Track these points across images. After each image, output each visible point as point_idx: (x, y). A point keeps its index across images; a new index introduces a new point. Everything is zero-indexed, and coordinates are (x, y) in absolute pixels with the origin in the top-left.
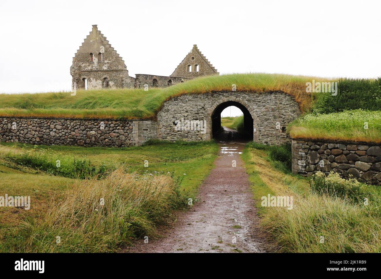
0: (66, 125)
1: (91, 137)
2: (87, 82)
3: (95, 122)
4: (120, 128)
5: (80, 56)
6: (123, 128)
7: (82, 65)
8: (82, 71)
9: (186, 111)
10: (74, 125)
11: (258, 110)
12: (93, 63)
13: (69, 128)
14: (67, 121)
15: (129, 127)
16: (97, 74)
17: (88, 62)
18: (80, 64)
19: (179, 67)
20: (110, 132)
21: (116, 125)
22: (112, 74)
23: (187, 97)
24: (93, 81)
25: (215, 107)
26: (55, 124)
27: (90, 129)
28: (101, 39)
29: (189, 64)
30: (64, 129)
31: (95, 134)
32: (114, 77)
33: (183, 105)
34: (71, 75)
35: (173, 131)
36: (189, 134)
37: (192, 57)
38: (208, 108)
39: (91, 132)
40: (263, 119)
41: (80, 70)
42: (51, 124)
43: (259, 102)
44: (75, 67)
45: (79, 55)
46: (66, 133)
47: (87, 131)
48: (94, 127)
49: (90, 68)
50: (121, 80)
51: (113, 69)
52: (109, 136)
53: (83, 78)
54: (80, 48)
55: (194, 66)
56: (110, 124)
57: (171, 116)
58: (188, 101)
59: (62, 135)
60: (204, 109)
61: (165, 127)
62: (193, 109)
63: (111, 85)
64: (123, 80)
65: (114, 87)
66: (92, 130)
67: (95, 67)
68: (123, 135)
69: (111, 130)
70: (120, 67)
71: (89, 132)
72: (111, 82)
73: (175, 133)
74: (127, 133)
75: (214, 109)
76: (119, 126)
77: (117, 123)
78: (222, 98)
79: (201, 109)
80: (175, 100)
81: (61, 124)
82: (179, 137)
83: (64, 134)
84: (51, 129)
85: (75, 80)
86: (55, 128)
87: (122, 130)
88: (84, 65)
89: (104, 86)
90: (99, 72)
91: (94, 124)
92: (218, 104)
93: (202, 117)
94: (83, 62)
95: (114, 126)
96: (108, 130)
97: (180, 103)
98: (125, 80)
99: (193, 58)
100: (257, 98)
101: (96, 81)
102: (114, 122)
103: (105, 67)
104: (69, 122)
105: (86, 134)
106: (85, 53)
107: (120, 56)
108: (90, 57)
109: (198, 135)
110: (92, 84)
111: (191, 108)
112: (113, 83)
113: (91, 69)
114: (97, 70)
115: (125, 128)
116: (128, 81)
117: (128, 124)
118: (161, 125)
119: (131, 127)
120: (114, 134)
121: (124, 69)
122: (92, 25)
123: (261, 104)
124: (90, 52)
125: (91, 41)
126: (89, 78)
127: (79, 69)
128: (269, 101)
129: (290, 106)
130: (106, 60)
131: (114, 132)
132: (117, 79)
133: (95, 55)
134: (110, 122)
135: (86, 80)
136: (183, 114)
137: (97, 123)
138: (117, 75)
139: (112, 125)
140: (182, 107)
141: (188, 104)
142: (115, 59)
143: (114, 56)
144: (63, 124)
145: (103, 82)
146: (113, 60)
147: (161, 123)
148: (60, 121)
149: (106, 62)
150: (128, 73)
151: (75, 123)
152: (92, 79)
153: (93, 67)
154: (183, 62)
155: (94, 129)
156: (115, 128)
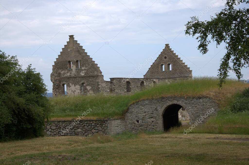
0: (59, 126)
1: (78, 134)
2: (67, 87)
3: (80, 123)
4: (99, 126)
5: (60, 64)
6: (101, 126)
7: (61, 72)
8: (62, 77)
9: (144, 112)
10: (65, 126)
11: (192, 110)
12: (72, 70)
13: (62, 128)
14: (60, 123)
15: (105, 125)
16: (76, 79)
17: (67, 69)
18: (60, 71)
19: (152, 67)
20: (92, 129)
21: (96, 124)
22: (89, 79)
23: (145, 102)
24: (72, 86)
25: (164, 109)
26: (50, 125)
27: (77, 128)
28: (77, 48)
29: (162, 63)
30: (58, 129)
31: (81, 132)
32: (91, 82)
33: (143, 107)
34: (52, 81)
35: (136, 127)
36: (147, 128)
37: (164, 56)
38: (159, 110)
39: (78, 130)
40: (196, 116)
41: (60, 77)
42: (47, 126)
43: (193, 104)
44: (55, 74)
45: (58, 63)
46: (59, 132)
47: (75, 129)
48: (80, 126)
49: (68, 74)
50: (98, 85)
51: (89, 74)
52: (91, 132)
53: (63, 83)
54: (58, 56)
55: (167, 65)
56: (91, 124)
57: (135, 116)
58: (146, 105)
59: (56, 134)
60: (157, 110)
61: (131, 124)
62: (149, 110)
63: (88, 90)
64: (99, 85)
65: (91, 91)
66: (78, 129)
67: (73, 74)
68: (101, 131)
69: (93, 128)
70: (96, 73)
71: (76, 130)
72: (88, 86)
73: (138, 128)
74: (104, 130)
75: (163, 110)
76: (98, 124)
77: (97, 122)
78: (169, 102)
79: (155, 110)
80: (136, 105)
81: (55, 125)
82: (141, 130)
83: (58, 133)
84: (47, 130)
85: (56, 86)
86: (50, 128)
87: (100, 128)
88: (63, 72)
89: (82, 91)
90: (77, 78)
91: (80, 124)
92: (166, 106)
93: (156, 115)
94: (62, 69)
95: (94, 124)
96: (91, 128)
97: (140, 107)
98: (101, 84)
99: (166, 58)
100: (191, 101)
101: (74, 86)
102: (95, 122)
103: (83, 73)
104: (61, 124)
105: (74, 132)
106: (64, 61)
107: (95, 63)
108: (68, 65)
109: (153, 128)
110: (71, 89)
111: (148, 110)
112: (90, 88)
113: (70, 76)
114: (75, 76)
115: (102, 125)
116: (104, 85)
117: (104, 123)
118: (128, 123)
119: (106, 125)
120: (95, 131)
121: (99, 74)
122: (69, 36)
123: (193, 105)
124: (68, 60)
125: (69, 50)
126: (68, 84)
127: (58, 76)
128: (199, 103)
129: (212, 106)
130: (83, 66)
131: (95, 129)
132: (94, 83)
133: (73, 62)
134: (91, 122)
135: (65, 86)
136: (143, 114)
137: (82, 123)
138: (93, 80)
139: (93, 124)
140: (141, 109)
141: (146, 107)
142: (91, 66)
143: (90, 63)
144: (57, 125)
145: (81, 87)
146: (90, 66)
147: (128, 121)
148: (55, 123)
149: (83, 68)
150: (104, 78)
151: (66, 124)
152: (71, 84)
153: (72, 74)
154: (156, 62)
155: (80, 127)
156: (95, 126)
